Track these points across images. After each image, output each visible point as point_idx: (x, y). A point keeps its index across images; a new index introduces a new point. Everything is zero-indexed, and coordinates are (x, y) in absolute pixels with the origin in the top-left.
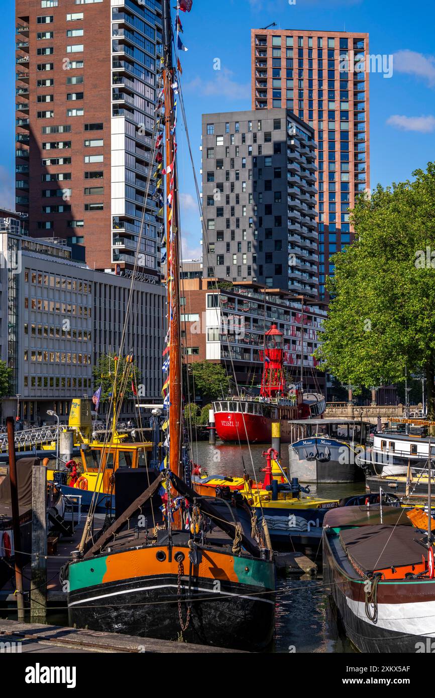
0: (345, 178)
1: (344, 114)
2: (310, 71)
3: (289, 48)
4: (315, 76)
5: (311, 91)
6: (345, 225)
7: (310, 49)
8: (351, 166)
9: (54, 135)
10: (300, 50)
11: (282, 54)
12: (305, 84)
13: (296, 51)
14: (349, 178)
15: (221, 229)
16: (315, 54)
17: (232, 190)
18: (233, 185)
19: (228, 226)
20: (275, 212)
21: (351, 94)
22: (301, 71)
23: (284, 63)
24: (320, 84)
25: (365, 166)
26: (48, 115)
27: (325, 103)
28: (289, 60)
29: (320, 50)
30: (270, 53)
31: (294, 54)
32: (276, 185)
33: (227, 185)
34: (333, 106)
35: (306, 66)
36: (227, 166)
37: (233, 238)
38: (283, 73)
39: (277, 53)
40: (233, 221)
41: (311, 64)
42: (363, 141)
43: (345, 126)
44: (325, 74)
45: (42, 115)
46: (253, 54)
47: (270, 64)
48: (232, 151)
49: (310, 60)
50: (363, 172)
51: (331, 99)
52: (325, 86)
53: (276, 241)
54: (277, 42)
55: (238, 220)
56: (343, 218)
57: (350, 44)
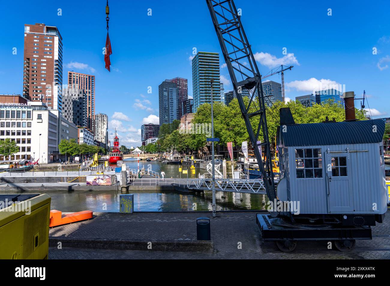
0: (89, 106)
1: (89, 92)
2: (82, 82)
3: (77, 77)
4: (83, 83)
5: (82, 87)
6: (89, 116)
7: (82, 78)
8: (91, 104)
9: (36, 88)
10: (80, 78)
11: (75, 78)
12: (81, 85)
13: (78, 77)
14: (90, 106)
15: (66, 115)
16: (83, 79)
17: (69, 106)
18: (69, 105)
19: (68, 115)
20: (80, 112)
21: (91, 88)
22: (80, 82)
23: (76, 80)
24: (84, 85)
25: (94, 104)
26: (35, 83)
27: (85, 90)
28: (77, 79)
29: (84, 78)
30: (72, 77)
31: (78, 78)
32: (80, 106)
33: (68, 105)
34: (87, 90)
35: (81, 81)
36: (68, 101)
37: (69, 117)
38: (75, 82)
39: (74, 77)
40: (69, 113)
41: (82, 81)
42: (93, 98)
43: (89, 95)
44: (85, 83)
45: (33, 83)
46: (69, 77)
47: (72, 80)
48: (69, 98)
49: (82, 80)
50: (93, 105)
51: (87, 89)
52: (85, 86)
53: (80, 119)
54: (74, 75)
55: (70, 113)
56: (89, 115)
57: (91, 78)
